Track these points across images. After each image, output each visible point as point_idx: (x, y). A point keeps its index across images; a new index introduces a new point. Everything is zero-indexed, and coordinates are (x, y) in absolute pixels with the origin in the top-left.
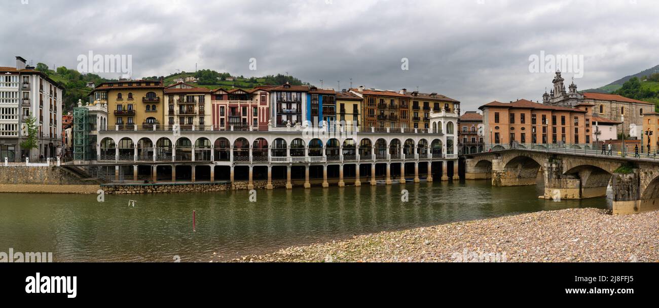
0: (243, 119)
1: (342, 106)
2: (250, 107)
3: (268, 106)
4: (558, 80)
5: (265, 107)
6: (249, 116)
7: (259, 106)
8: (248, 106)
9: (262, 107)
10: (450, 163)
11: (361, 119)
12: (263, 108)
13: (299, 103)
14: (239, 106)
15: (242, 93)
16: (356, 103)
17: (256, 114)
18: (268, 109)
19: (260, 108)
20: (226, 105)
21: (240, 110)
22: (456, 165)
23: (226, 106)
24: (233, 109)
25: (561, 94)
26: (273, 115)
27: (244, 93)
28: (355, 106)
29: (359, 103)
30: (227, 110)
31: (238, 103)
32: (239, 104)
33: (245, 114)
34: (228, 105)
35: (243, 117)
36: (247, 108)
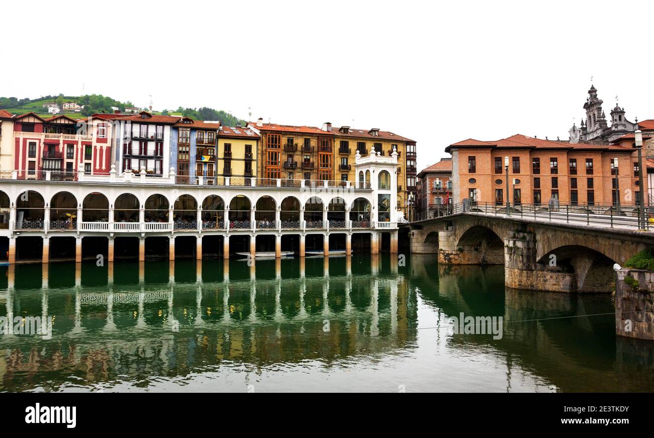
0: (68, 163)
1: (228, 147)
2: (80, 145)
3: (109, 144)
4: (593, 104)
5: (105, 146)
6: (77, 159)
7: (94, 144)
8: (77, 143)
9: (99, 145)
10: (386, 236)
11: (257, 167)
12: (101, 147)
13: (159, 142)
14: (61, 142)
15: (67, 122)
16: (249, 143)
17: (88, 156)
18: (109, 150)
19: (95, 147)
20: (40, 140)
21: (62, 148)
22: (394, 239)
23: (40, 142)
24: (51, 147)
25: (597, 126)
26: (118, 159)
27: (70, 123)
28: (248, 149)
29: (254, 144)
30: (40, 149)
31: (62, 138)
32: (61, 140)
33: (70, 156)
34: (42, 141)
35: (66, 160)
36: (75, 146)
